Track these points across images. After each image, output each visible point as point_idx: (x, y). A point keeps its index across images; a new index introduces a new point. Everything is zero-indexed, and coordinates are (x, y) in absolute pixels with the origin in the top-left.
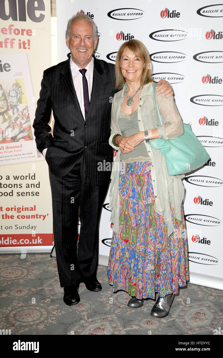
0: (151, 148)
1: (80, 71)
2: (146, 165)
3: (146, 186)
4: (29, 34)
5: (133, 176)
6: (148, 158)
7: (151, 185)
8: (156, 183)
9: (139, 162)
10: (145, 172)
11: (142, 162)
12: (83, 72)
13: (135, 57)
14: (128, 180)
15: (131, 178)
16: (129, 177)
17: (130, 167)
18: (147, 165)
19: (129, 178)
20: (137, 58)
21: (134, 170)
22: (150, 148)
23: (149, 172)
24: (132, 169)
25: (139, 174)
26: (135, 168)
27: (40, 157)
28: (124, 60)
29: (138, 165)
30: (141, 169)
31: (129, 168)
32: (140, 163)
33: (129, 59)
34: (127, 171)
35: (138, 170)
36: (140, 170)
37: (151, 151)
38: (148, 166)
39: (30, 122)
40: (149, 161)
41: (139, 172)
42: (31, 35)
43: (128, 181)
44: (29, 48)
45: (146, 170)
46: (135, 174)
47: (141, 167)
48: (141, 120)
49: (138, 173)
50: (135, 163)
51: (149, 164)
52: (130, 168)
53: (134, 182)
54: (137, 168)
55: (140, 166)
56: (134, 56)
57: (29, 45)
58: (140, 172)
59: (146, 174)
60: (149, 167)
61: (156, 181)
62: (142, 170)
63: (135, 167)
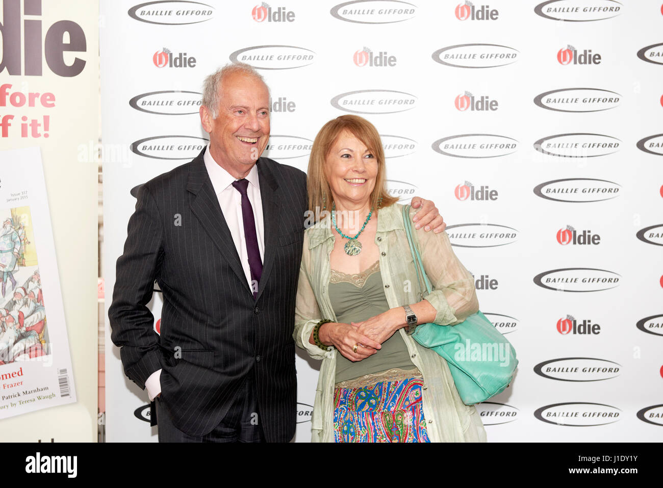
0: (416, 349)
1: (235, 184)
2: (408, 387)
3: (412, 437)
4: (49, 102)
5: (376, 416)
6: (413, 371)
7: (423, 432)
8: (435, 427)
9: (389, 383)
10: (407, 403)
11: (397, 382)
12: (241, 185)
13: (366, 151)
14: (361, 427)
15: (371, 422)
16: (364, 421)
17: (364, 396)
18: (410, 388)
19: (364, 423)
20: (370, 152)
21: (376, 402)
22: (414, 348)
23: (414, 403)
24: (373, 401)
25: (392, 409)
26: (381, 398)
27: (68, 395)
28: (342, 156)
29: (388, 390)
30: (395, 397)
31: (363, 398)
32: (394, 383)
33: (354, 154)
34: (358, 406)
35: (389, 401)
36: (393, 400)
37: (417, 354)
38: (413, 389)
39: (44, 309)
40: (413, 379)
41: (391, 405)
42: (53, 105)
43: (361, 430)
44: (46, 136)
45: (407, 400)
46: (379, 411)
47: (396, 393)
48: (390, 283)
49: (389, 409)
50: (380, 385)
51: (415, 384)
52: (367, 399)
53: (380, 430)
54: (385, 397)
55: (393, 392)
56: (366, 149)
57: (46, 128)
58: (393, 406)
59: (409, 408)
60: (415, 392)
61: (434, 422)
62: (400, 399)
63: (381, 394)
